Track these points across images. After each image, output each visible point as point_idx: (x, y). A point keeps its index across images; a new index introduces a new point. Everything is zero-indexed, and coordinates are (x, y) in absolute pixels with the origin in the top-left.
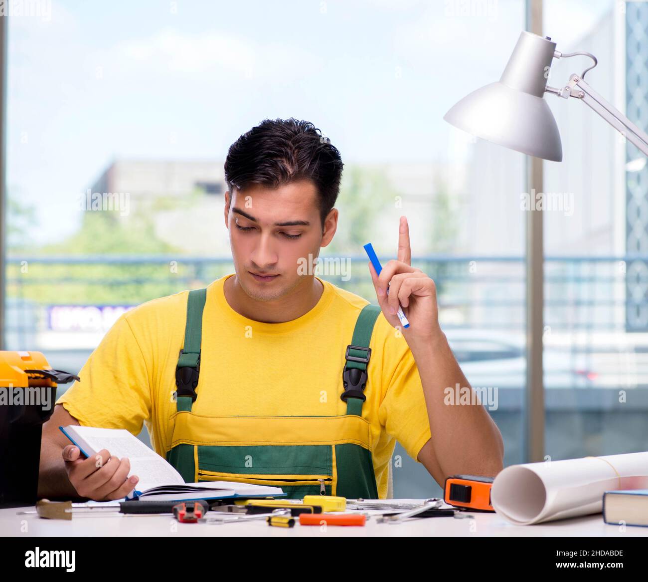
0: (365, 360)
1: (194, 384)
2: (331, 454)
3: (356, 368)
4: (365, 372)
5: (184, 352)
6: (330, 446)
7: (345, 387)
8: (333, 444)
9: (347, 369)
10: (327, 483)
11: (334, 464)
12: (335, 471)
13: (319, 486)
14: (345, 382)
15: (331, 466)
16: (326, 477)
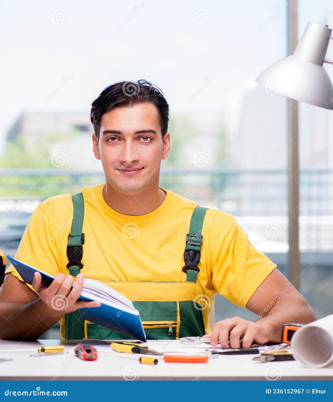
0: (199, 244)
1: (80, 258)
2: (176, 307)
3: (193, 250)
4: (199, 252)
5: (72, 235)
6: (176, 302)
7: (185, 263)
8: (178, 300)
9: (187, 251)
10: (174, 326)
11: (178, 313)
12: (179, 318)
13: (168, 328)
14: (185, 260)
15: (176, 315)
16: (173, 322)
